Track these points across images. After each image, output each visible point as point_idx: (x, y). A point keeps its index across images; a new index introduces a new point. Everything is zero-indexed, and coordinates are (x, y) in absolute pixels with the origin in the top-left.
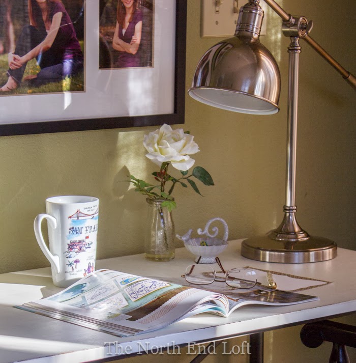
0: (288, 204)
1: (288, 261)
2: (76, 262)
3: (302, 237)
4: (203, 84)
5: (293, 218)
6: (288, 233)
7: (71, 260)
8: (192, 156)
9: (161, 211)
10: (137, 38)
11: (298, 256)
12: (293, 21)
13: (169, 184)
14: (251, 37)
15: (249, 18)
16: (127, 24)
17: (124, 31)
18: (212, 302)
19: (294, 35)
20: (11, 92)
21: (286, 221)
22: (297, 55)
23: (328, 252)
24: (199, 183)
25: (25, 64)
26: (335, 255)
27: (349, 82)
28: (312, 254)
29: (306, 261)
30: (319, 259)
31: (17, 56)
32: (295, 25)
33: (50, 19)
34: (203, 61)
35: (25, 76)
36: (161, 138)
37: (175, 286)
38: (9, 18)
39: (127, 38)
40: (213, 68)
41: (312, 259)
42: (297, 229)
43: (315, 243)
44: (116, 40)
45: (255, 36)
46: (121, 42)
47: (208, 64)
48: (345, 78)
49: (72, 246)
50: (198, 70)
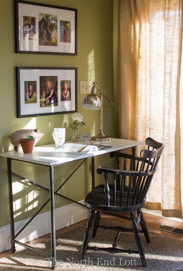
0: (101, 129)
1: (102, 141)
2: (61, 142)
3: (104, 136)
4: (85, 103)
5: (102, 132)
6: (101, 135)
7: (60, 141)
8: (82, 119)
9: (75, 131)
10: (68, 95)
11: (104, 139)
12: (101, 90)
13: (76, 125)
14: (94, 94)
15: (94, 90)
16: (66, 92)
17: (65, 93)
18: (94, 148)
19: (101, 93)
20: (44, 106)
21: (101, 132)
22: (102, 97)
23: (110, 138)
24: (82, 125)
25: (46, 100)
26: (111, 139)
27: (111, 103)
28: (107, 139)
29: (106, 141)
30: (108, 140)
31: (45, 99)
32: (102, 91)
33: (51, 91)
34: (84, 99)
35: (46, 103)
36: (75, 115)
37: (85, 145)
38: (43, 91)
39: (66, 95)
40: (87, 100)
41: (107, 140)
42: (103, 134)
43: (107, 137)
44: (64, 95)
45: (95, 93)
46: (65, 95)
47: (86, 100)
48: (110, 102)
49: (60, 139)
50: (83, 101)
